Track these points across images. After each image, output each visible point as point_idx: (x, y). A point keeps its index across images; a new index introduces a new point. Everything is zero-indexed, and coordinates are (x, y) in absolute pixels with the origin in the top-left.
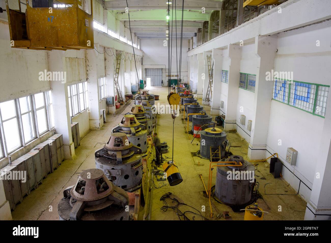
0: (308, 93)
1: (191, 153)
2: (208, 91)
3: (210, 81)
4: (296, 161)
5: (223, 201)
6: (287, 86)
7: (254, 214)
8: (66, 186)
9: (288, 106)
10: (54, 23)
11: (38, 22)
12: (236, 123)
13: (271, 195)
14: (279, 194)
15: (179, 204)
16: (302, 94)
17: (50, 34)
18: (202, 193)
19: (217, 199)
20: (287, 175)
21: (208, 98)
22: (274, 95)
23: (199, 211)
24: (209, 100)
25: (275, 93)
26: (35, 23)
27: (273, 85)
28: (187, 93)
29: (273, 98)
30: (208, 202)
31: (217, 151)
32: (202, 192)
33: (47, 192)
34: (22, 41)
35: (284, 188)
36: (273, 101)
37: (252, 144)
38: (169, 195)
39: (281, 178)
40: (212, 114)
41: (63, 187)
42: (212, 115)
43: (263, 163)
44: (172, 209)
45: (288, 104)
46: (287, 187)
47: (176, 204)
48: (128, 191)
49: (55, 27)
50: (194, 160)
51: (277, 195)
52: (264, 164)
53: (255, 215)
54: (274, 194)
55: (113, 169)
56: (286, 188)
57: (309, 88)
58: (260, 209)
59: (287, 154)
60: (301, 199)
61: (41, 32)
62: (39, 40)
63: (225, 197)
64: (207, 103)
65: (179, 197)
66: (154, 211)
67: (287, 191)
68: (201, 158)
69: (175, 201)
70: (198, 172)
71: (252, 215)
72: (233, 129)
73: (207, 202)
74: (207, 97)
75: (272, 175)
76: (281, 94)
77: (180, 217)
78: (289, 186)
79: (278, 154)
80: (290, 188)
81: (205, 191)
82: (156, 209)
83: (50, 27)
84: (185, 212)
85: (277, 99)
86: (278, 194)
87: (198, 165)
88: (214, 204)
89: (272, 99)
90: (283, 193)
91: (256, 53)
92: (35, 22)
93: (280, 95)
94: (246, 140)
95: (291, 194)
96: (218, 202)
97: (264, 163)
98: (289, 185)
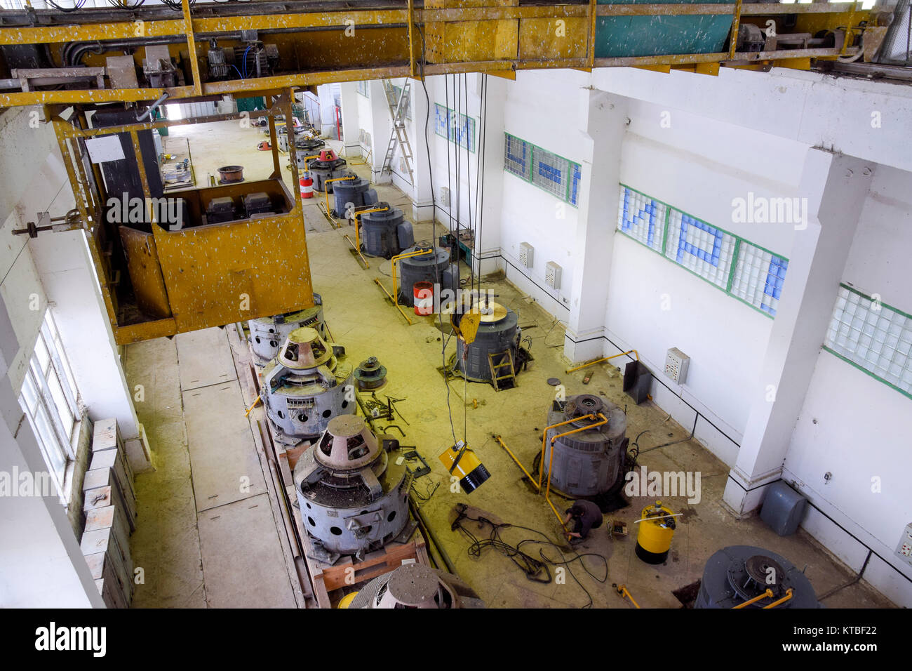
0: (715, 246)
1: (437, 369)
2: (389, 149)
3: (396, 126)
4: (686, 376)
5: (571, 493)
6: (660, 214)
7: (661, 525)
8: (206, 560)
9: (663, 259)
10: (238, 262)
11: (193, 266)
12: (500, 256)
13: (649, 453)
14: (661, 444)
15: (495, 527)
16: (700, 244)
17: (232, 292)
18: (522, 484)
19: (557, 491)
20: (663, 397)
21: (389, 167)
22: (620, 222)
23: (541, 534)
24: (391, 171)
25: (624, 218)
26: (182, 271)
27: (619, 199)
28: (329, 157)
29: (620, 228)
30: (545, 505)
31: (503, 360)
32: (522, 481)
33: (171, 597)
34: (148, 323)
35: (663, 428)
36: (619, 236)
37: (576, 329)
38: (463, 511)
39: (649, 401)
40: (420, 220)
41: (202, 566)
42: (418, 223)
43: (602, 367)
44: (489, 546)
45: (663, 255)
46: (667, 423)
47: (488, 529)
48: (396, 542)
49: (243, 271)
50: (456, 390)
51: (659, 449)
52: (605, 370)
53: (665, 527)
54: (653, 449)
55: (365, 512)
56: (666, 426)
57: (716, 236)
58: (667, 511)
59: (667, 363)
60: (700, 446)
61: (205, 291)
62: (202, 313)
63: (576, 485)
64: (387, 179)
65: (483, 509)
66: (458, 563)
67: (671, 435)
68: (469, 381)
69: (486, 523)
70: (485, 426)
71: (659, 528)
72: (497, 271)
73: (542, 503)
74: (387, 164)
75: (629, 396)
76: (641, 226)
77: (514, 558)
78: (671, 420)
79: (638, 352)
80: (673, 424)
81: (526, 475)
82: (458, 555)
83: (229, 275)
84: (518, 546)
85: (629, 232)
86: (660, 447)
87: (474, 405)
88: (559, 507)
89: (616, 231)
90: (667, 440)
91: (585, 129)
92: (184, 268)
93: (639, 227)
94: (539, 303)
95: (680, 439)
96: (563, 497)
97: (604, 367)
98: (669, 419)
